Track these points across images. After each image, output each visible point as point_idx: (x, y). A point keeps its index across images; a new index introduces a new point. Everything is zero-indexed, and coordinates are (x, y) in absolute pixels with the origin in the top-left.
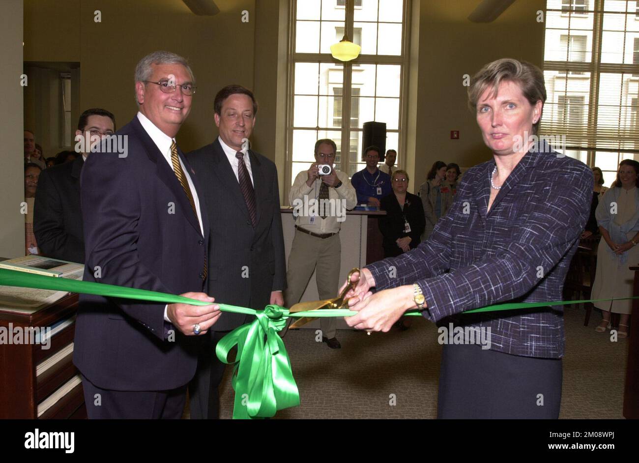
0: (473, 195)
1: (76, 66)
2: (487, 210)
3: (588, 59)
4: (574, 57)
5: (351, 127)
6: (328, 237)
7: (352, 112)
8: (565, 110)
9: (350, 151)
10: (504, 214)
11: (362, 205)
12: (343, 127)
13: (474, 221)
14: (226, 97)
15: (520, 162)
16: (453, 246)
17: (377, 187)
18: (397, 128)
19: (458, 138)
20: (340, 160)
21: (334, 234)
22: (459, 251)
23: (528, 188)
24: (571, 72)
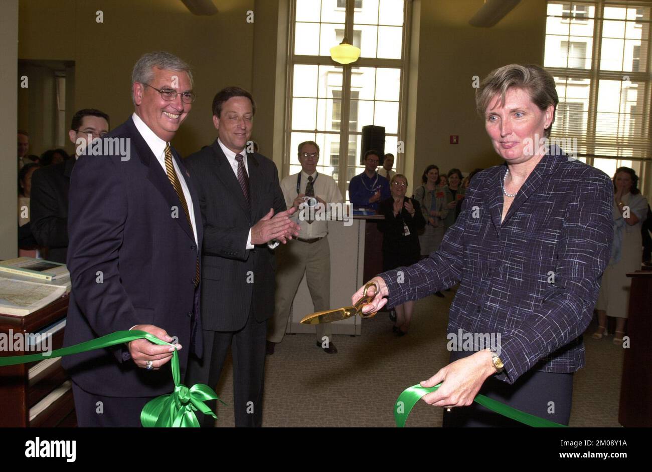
0: (485, 203)
1: (70, 65)
2: (501, 219)
3: (588, 66)
4: (574, 64)
5: (350, 130)
6: (315, 242)
7: (351, 116)
8: (564, 116)
9: (349, 155)
10: (521, 224)
11: (360, 210)
12: (341, 130)
13: (487, 230)
14: (226, 99)
15: (535, 169)
16: (465, 256)
17: (375, 191)
18: (396, 132)
19: (457, 143)
20: (339, 164)
21: (321, 238)
22: (472, 261)
23: (546, 199)
24: (570, 79)
